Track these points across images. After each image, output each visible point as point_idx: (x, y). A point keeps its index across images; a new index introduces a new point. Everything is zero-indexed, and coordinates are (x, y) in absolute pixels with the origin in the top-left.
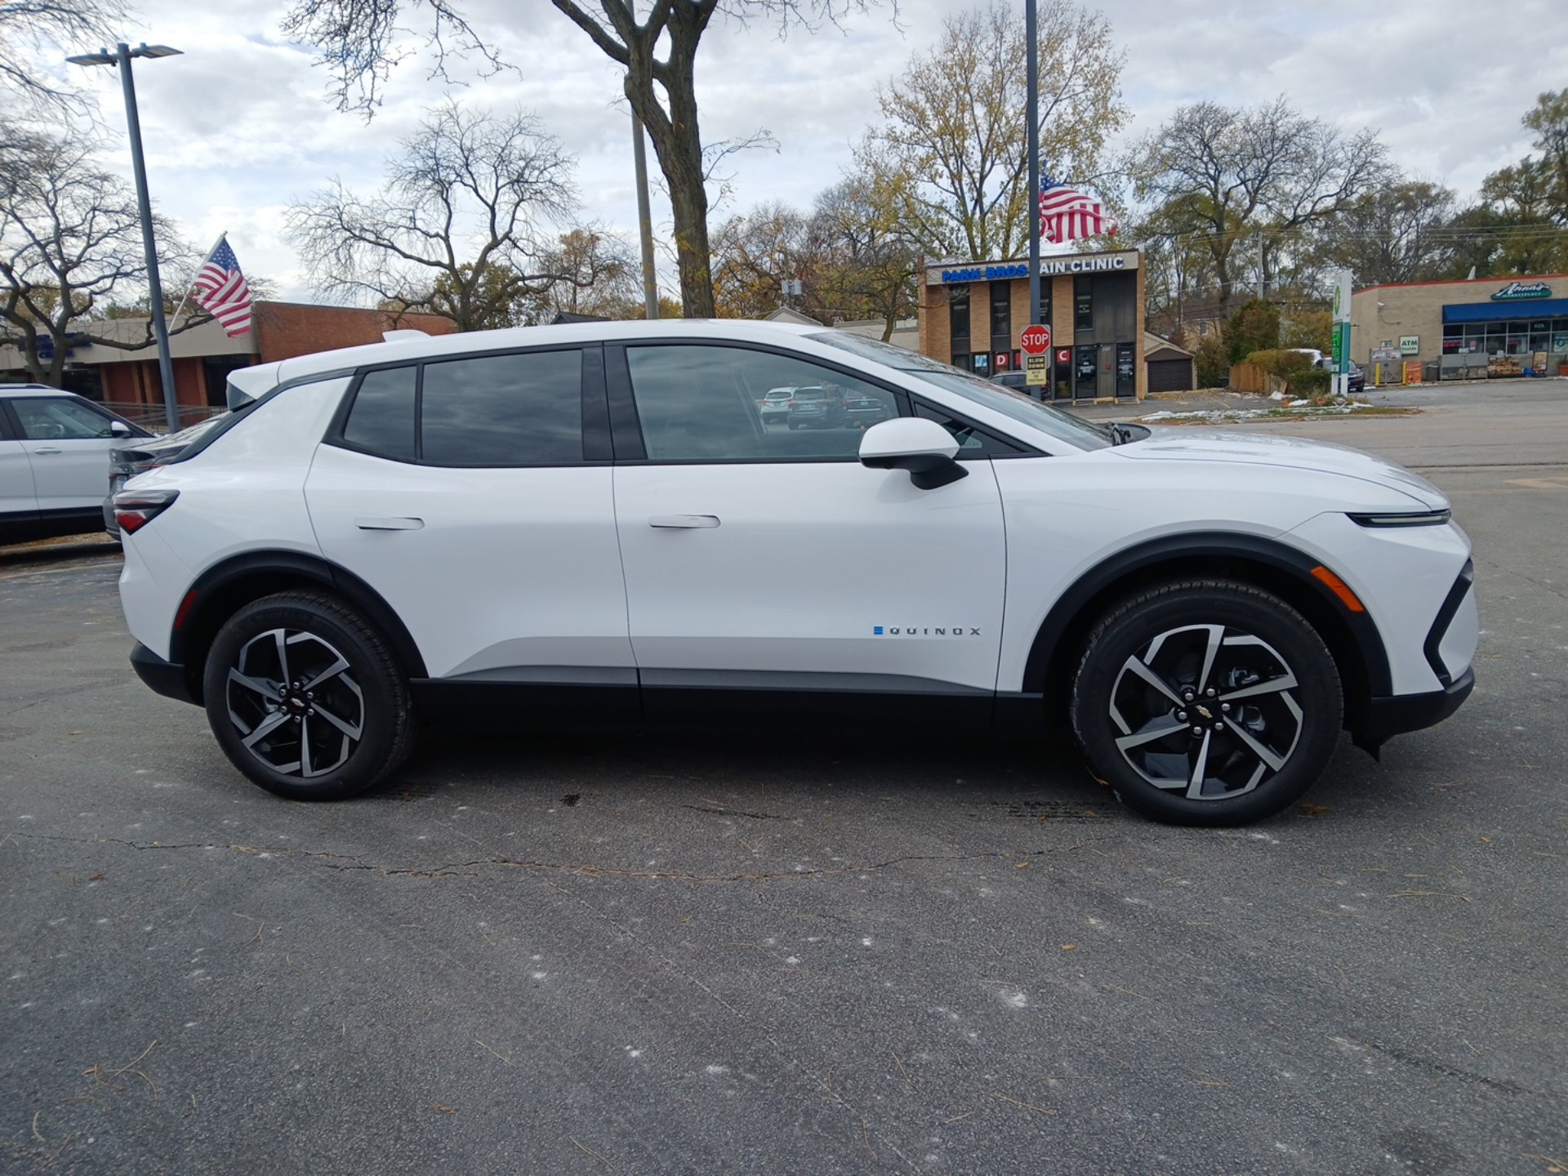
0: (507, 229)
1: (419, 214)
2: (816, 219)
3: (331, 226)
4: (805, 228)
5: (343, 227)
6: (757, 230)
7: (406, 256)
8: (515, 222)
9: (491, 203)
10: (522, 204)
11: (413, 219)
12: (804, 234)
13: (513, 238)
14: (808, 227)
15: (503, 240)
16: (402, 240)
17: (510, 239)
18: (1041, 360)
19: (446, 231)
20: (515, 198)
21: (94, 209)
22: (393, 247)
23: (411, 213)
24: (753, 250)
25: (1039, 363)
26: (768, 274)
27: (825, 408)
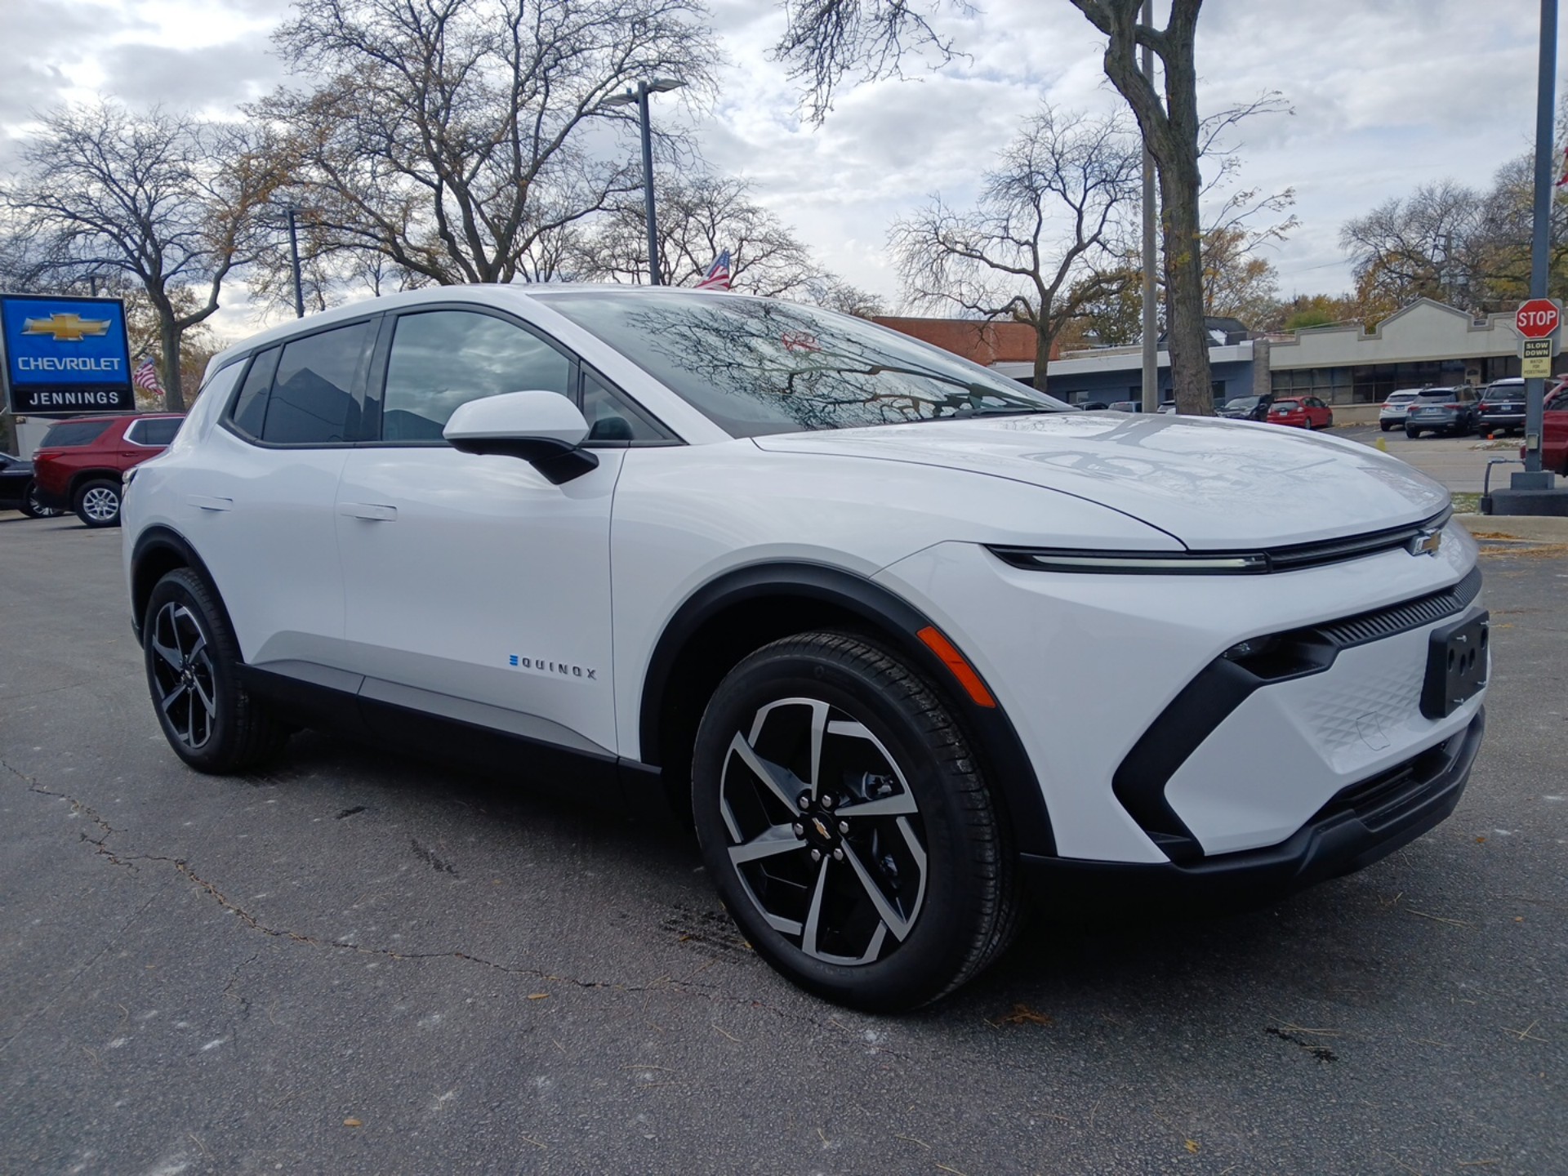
0: (1096, 231)
1: (1013, 223)
2: (1495, 198)
3: (927, 241)
4: (1481, 209)
5: (939, 241)
6: (1416, 215)
7: (992, 265)
8: (1106, 223)
9: (1078, 206)
10: (1114, 204)
11: (1006, 228)
12: (1478, 217)
13: (1102, 240)
14: (1485, 206)
15: (1090, 242)
16: (994, 252)
17: (1098, 242)
18: (1545, 345)
19: (1035, 237)
20: (1106, 199)
21: (742, 240)
22: (982, 258)
23: (1005, 223)
24: (1412, 237)
25: (1541, 349)
26: (1430, 262)
27: (1455, 413)
